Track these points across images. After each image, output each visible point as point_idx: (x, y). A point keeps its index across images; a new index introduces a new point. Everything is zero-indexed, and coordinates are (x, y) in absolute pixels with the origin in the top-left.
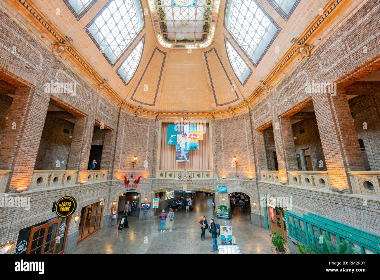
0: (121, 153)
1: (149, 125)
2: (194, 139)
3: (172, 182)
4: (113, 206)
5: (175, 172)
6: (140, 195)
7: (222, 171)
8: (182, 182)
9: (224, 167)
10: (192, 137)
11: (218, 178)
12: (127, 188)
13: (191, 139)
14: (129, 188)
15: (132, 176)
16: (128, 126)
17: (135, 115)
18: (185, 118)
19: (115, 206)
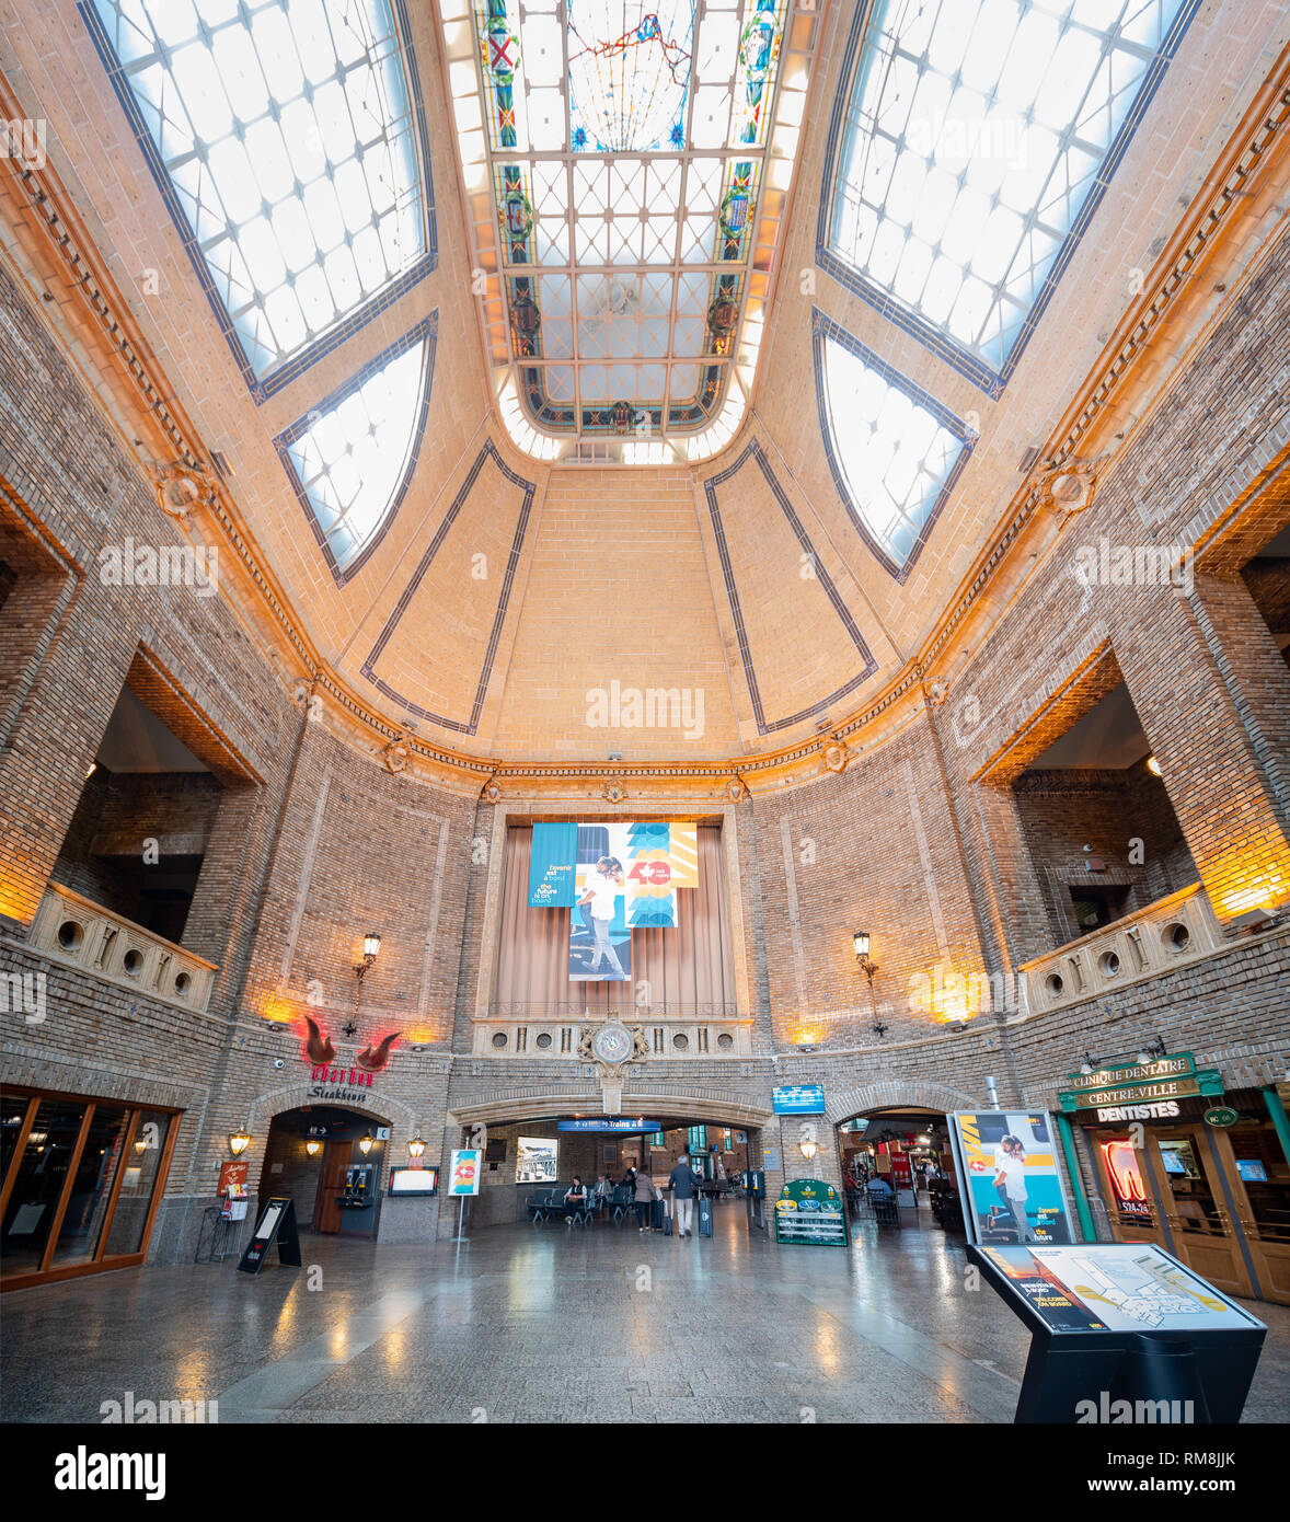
0: (300, 911)
1: (448, 821)
2: (656, 880)
3: (551, 1072)
4: (235, 1160)
5: (567, 1027)
7: (797, 1019)
8: (598, 1072)
9: (802, 998)
10: (647, 872)
11: (777, 1051)
12: (317, 1084)
13: (643, 881)
14: (328, 1086)
15: (350, 1031)
16: (344, 798)
17: (382, 765)
18: (615, 795)
19: (242, 1158)
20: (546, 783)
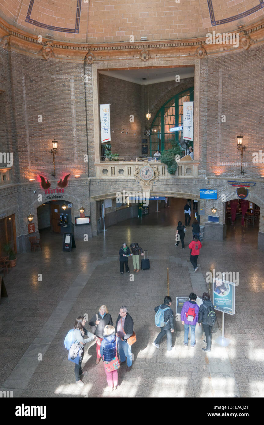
0: (28, 136)
1: (73, 77)
3: (125, 183)
4: (30, 222)
5: (129, 166)
6: (71, 204)
7: (216, 164)
9: (219, 155)
11: (207, 175)
12: (47, 195)
14: (51, 195)
15: (53, 175)
16: (31, 81)
19: (32, 222)
20: (113, 53)
